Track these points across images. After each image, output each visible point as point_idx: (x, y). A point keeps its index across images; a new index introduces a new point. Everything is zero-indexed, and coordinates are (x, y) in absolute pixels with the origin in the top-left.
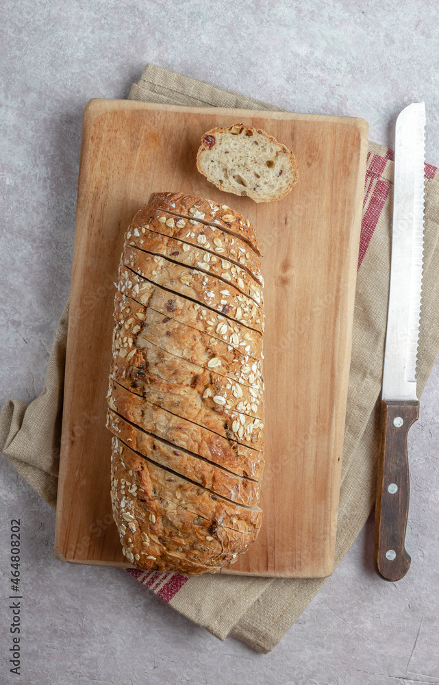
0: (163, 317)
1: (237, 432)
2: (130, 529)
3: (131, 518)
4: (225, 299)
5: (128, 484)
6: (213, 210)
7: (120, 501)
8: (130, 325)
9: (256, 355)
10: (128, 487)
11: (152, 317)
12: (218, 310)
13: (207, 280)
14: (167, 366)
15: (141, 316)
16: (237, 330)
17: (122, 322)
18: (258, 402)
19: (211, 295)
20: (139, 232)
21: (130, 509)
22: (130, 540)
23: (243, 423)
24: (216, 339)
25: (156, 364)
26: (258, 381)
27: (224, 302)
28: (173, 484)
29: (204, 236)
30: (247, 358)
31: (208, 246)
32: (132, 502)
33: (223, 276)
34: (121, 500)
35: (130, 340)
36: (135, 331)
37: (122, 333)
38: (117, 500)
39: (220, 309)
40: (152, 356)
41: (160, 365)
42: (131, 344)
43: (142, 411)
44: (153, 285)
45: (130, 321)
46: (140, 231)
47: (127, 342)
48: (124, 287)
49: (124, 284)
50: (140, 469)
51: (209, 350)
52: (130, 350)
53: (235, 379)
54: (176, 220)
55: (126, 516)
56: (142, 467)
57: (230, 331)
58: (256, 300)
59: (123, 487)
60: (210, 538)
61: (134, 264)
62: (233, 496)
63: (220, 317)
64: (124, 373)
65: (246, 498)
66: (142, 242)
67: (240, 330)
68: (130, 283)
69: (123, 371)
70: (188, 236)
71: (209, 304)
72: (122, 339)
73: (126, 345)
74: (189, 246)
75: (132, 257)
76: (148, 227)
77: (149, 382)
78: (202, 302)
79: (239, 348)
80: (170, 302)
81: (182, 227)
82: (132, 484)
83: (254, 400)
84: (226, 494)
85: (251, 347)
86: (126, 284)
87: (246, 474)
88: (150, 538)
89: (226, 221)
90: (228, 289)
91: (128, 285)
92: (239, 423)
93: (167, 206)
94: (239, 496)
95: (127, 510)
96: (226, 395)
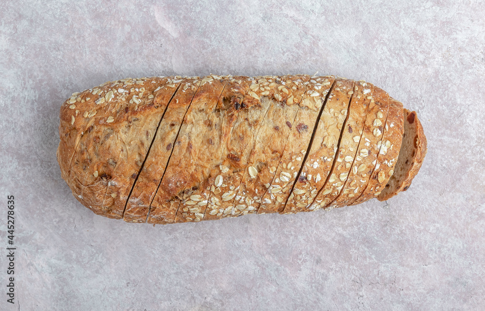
0: (291, 121)
1: (190, 200)
2: (98, 99)
3: (109, 100)
4: (312, 178)
5: (141, 95)
6: (389, 161)
7: (123, 88)
8: (281, 91)
9: (262, 209)
10: (138, 95)
11: (291, 111)
12: (302, 173)
13: (329, 160)
14: (246, 130)
15: (290, 101)
16: (284, 190)
17: (284, 83)
18: (220, 214)
19: (316, 165)
20: (367, 94)
21: (118, 97)
22: (88, 99)
23: (199, 203)
24: (276, 172)
25: (247, 119)
26: (239, 212)
27: (310, 177)
28: (144, 137)
29: (368, 155)
30: (260, 201)
31: (358, 158)
32: (124, 99)
33: (333, 175)
34: (125, 89)
35: (267, 93)
36: (276, 96)
37: (273, 84)
38: (124, 84)
39: (303, 174)
40: (254, 114)
41: (246, 123)
42: (263, 94)
43: (203, 110)
44: (320, 109)
45: (286, 91)
46: (369, 94)
47: (265, 90)
48: (315, 82)
49: (317, 82)
50: (156, 105)
51: (264, 167)
52: (259, 93)
53: (239, 192)
54: (380, 128)
55: (110, 94)
56: (158, 107)
57: (284, 184)
58: (313, 206)
59: (137, 90)
60: (96, 174)
61: (338, 91)
62: (132, 200)
63: (296, 174)
64: (236, 90)
65: (131, 212)
66: (359, 97)
67: (285, 193)
68: (320, 87)
69: (238, 89)
70: (366, 139)
71: (307, 164)
72: (268, 86)
73: (262, 89)
74: (358, 141)
75: (344, 88)
76: (373, 101)
77: (230, 114)
78: (308, 157)
79: (268, 194)
80: (306, 127)
81: (374, 133)
82: (141, 99)
83: (222, 211)
84: (135, 195)
85: (270, 204)
86: (319, 84)
87: (154, 210)
88: (91, 118)
89: (379, 174)
90: (321, 180)
91: (317, 86)
92: (198, 200)
93: (391, 119)
94: (134, 206)
95: (116, 95)
96: (224, 186)
